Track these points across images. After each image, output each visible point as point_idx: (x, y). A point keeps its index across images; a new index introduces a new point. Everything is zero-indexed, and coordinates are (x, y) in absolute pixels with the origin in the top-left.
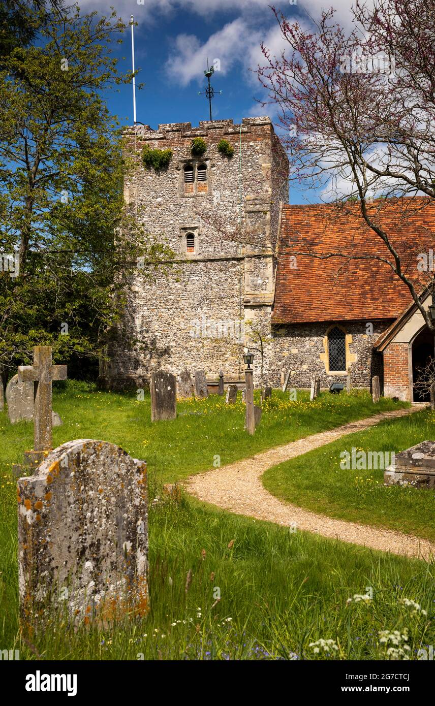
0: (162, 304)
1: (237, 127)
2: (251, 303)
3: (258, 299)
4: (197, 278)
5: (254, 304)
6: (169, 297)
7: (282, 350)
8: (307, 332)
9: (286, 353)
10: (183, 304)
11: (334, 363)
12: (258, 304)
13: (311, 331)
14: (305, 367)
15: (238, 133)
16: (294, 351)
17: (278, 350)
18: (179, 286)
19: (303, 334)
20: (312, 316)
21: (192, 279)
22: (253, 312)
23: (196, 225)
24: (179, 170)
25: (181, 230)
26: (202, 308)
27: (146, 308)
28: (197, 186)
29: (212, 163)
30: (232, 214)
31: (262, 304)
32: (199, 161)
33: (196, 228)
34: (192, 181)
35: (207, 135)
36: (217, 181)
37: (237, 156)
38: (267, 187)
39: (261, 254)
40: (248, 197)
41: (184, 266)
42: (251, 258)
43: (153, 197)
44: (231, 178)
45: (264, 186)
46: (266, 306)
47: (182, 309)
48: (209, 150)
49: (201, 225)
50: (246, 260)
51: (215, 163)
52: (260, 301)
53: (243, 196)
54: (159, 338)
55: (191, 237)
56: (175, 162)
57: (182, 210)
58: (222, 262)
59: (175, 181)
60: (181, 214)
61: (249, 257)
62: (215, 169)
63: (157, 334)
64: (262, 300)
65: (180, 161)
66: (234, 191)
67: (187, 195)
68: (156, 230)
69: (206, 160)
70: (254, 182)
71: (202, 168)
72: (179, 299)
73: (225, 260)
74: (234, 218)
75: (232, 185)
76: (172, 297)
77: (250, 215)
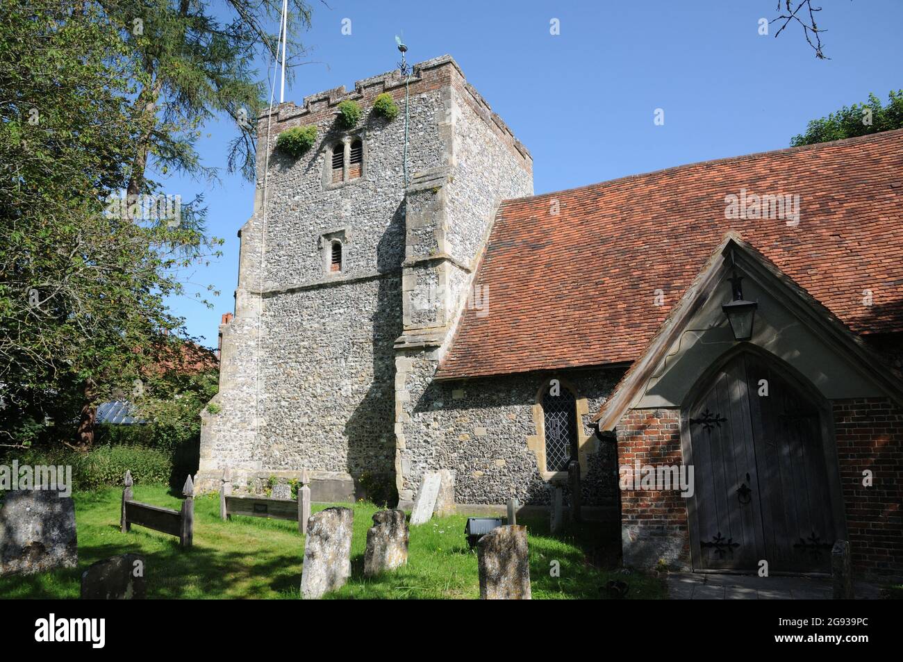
0: (293, 356)
1: (404, 77)
2: (407, 344)
3: (420, 337)
4: (342, 311)
5: (411, 345)
6: (302, 344)
7: (458, 430)
8: (502, 395)
9: (465, 437)
10: (320, 354)
11: (555, 454)
12: (417, 345)
13: (509, 391)
14: (500, 463)
15: (405, 84)
16: (480, 432)
17: (451, 429)
18: (316, 325)
19: (495, 397)
20: (508, 363)
21: (334, 312)
22: (411, 360)
23: (343, 228)
24: (325, 152)
25: (323, 238)
26: (346, 359)
27: (271, 363)
28: (347, 170)
29: (367, 134)
30: (394, 205)
31: (424, 344)
32: (351, 134)
33: (343, 232)
34: (342, 166)
35: (362, 97)
36: (374, 159)
37: (402, 118)
38: (446, 155)
39: (428, 258)
40: (417, 175)
41: (325, 293)
42: (413, 267)
43: (289, 195)
44: (394, 151)
45: (441, 154)
46: (430, 348)
47: (319, 362)
48: (364, 117)
49: (350, 227)
50: (405, 271)
51: (371, 133)
52: (421, 340)
53: (411, 175)
54: (286, 410)
55: (337, 248)
56: (320, 141)
57: (325, 208)
58: (378, 282)
59: (318, 168)
60: (324, 215)
61: (409, 266)
62: (372, 141)
63: (283, 403)
64: (425, 338)
65: (325, 139)
66: (397, 169)
67: (334, 185)
68: (291, 242)
69: (360, 130)
70: (426, 151)
71: (357, 145)
72: (315, 346)
73: (382, 277)
74: (397, 211)
75: (394, 161)
76: (306, 343)
77: (413, 197)
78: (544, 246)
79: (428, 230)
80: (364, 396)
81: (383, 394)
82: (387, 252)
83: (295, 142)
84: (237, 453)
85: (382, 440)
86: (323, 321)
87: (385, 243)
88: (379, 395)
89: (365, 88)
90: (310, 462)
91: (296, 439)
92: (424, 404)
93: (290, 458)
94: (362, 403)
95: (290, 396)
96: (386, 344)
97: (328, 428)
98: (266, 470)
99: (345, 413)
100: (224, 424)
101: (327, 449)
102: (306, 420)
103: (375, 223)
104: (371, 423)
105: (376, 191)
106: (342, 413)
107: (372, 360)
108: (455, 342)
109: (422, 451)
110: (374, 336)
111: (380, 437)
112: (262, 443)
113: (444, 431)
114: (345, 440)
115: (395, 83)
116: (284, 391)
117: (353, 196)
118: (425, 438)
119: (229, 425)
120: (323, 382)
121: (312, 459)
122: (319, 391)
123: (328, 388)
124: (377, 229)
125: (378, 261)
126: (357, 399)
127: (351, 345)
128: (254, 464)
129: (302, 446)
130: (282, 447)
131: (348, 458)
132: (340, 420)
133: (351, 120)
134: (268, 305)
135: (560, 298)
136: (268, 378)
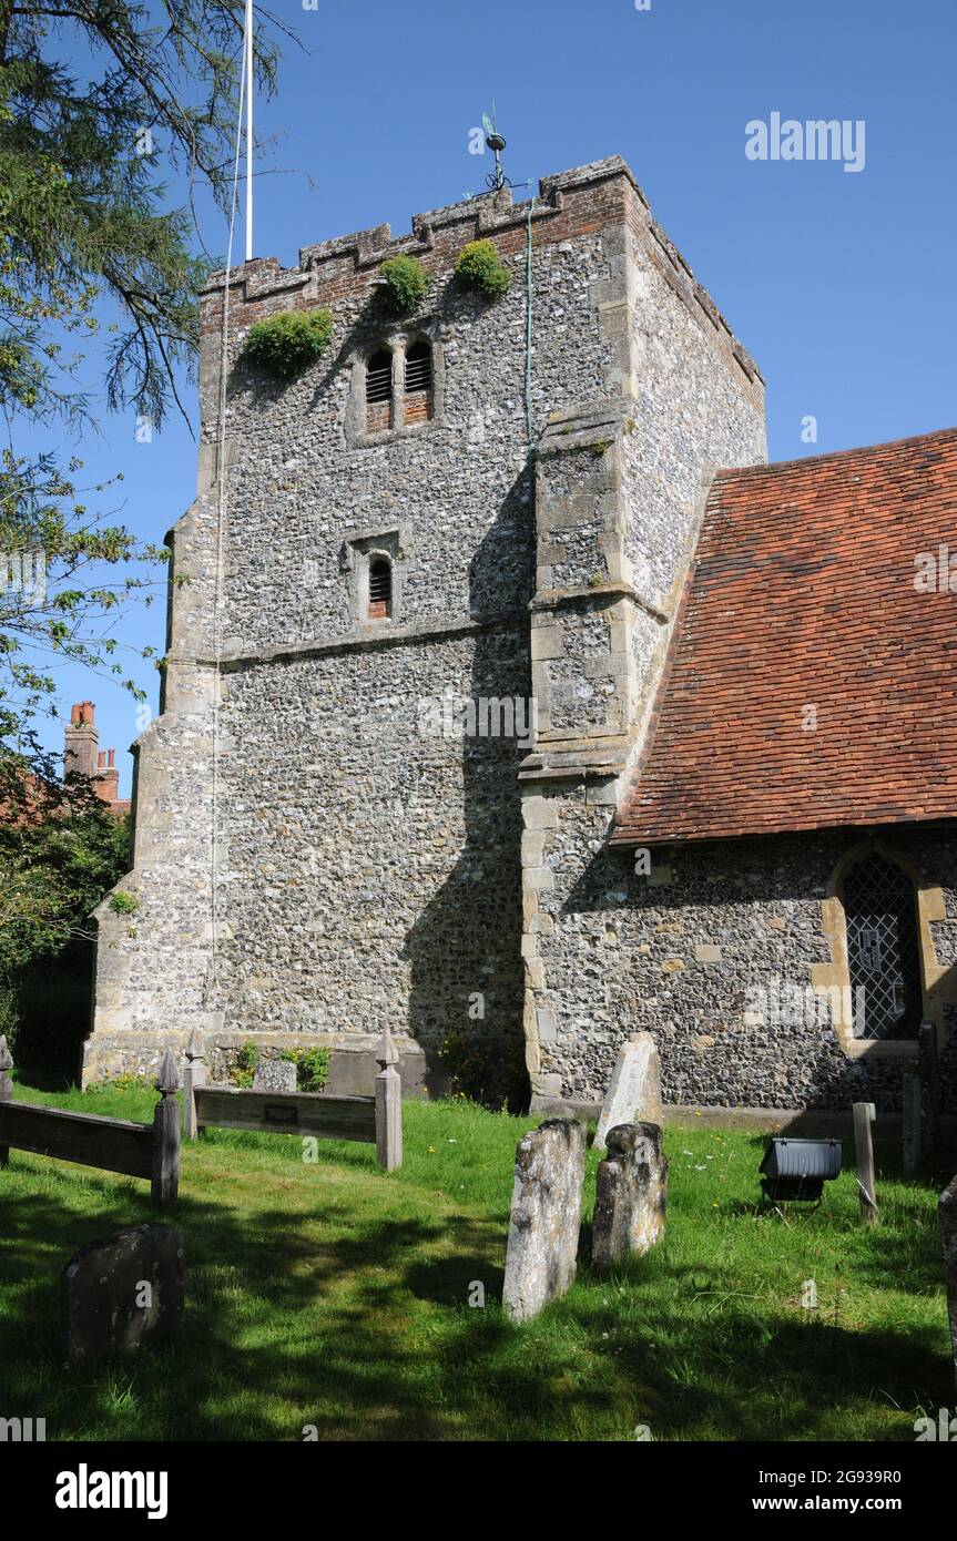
0: (289, 794)
1: (521, 207)
2: (546, 771)
3: (573, 756)
4: (394, 700)
5: (556, 773)
6: (310, 768)
7: (659, 949)
8: (754, 878)
9: (674, 964)
10: (349, 789)
11: (873, 1004)
12: (568, 772)
13: (770, 871)
15: (523, 222)
16: (708, 954)
17: (645, 948)
18: (340, 731)
19: (739, 883)
20: (769, 811)
21: (378, 703)
22: (556, 803)
23: (394, 529)
24: (350, 366)
25: (350, 549)
26: (405, 801)
27: (241, 808)
28: (400, 407)
29: (443, 328)
30: (505, 479)
31: (584, 771)
32: (407, 329)
33: (395, 535)
34: (389, 395)
35: (430, 249)
36: (459, 383)
37: (519, 294)
38: (616, 374)
39: (586, 592)
40: (555, 417)
41: (357, 662)
42: (554, 610)
43: (274, 458)
44: (502, 365)
45: (606, 373)
46: (597, 780)
47: (346, 806)
48: (436, 291)
49: (410, 526)
50: (537, 619)
51: (452, 327)
52: (577, 762)
53: (541, 417)
54: (275, 906)
55: (381, 571)
56: (339, 344)
57: (354, 485)
58: (472, 641)
59: (336, 400)
60: (351, 500)
61: (545, 608)
62: (454, 343)
63: (269, 892)
64: (586, 758)
65: (350, 340)
66: (510, 404)
67: (371, 437)
68: (281, 557)
69: (427, 321)
70: (573, 366)
71: (420, 353)
72: (337, 773)
73: (481, 631)
74: (511, 493)
75: (503, 387)
76: (317, 767)
77: (550, 464)
78: (819, 567)
79: (585, 532)
80: (444, 878)
81: (487, 874)
82: (491, 579)
83: (287, 345)
84: (173, 995)
85: (486, 970)
86: (354, 721)
87: (487, 559)
88: (478, 876)
89: (435, 228)
90: (330, 1014)
91: (299, 966)
92: (587, 894)
93: (284, 1005)
94: (440, 893)
95: (283, 876)
96: (491, 769)
97: (367, 943)
98: (233, 1030)
99: (405, 913)
100: (146, 935)
101: (365, 987)
102: (320, 927)
103: (464, 517)
104: (461, 934)
105: (463, 450)
106: (398, 913)
107: (462, 803)
108: (646, 766)
109: (582, 993)
110: (466, 753)
111: (480, 962)
112: (224, 974)
113: (628, 951)
114: (405, 968)
115: (501, 220)
116: (271, 867)
117: (415, 461)
118: (589, 966)
119: (156, 936)
120: (355, 849)
121: (333, 1009)
122: (346, 866)
123: (366, 862)
124: (468, 531)
125: (472, 598)
126: (430, 884)
127: (416, 771)
128: (206, 1019)
129: (312, 981)
130: (267, 982)
131: (412, 1007)
132: (393, 927)
133: (408, 298)
134: (234, 687)
135: (866, 676)
136: (236, 838)
